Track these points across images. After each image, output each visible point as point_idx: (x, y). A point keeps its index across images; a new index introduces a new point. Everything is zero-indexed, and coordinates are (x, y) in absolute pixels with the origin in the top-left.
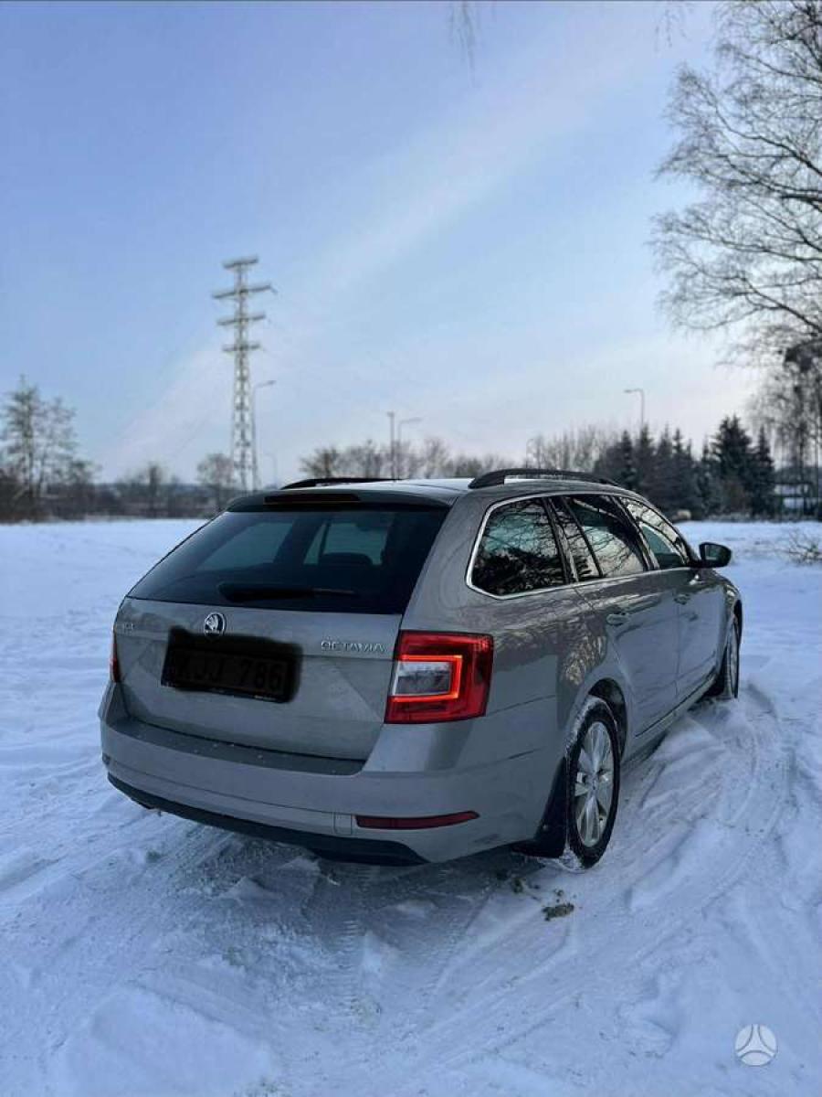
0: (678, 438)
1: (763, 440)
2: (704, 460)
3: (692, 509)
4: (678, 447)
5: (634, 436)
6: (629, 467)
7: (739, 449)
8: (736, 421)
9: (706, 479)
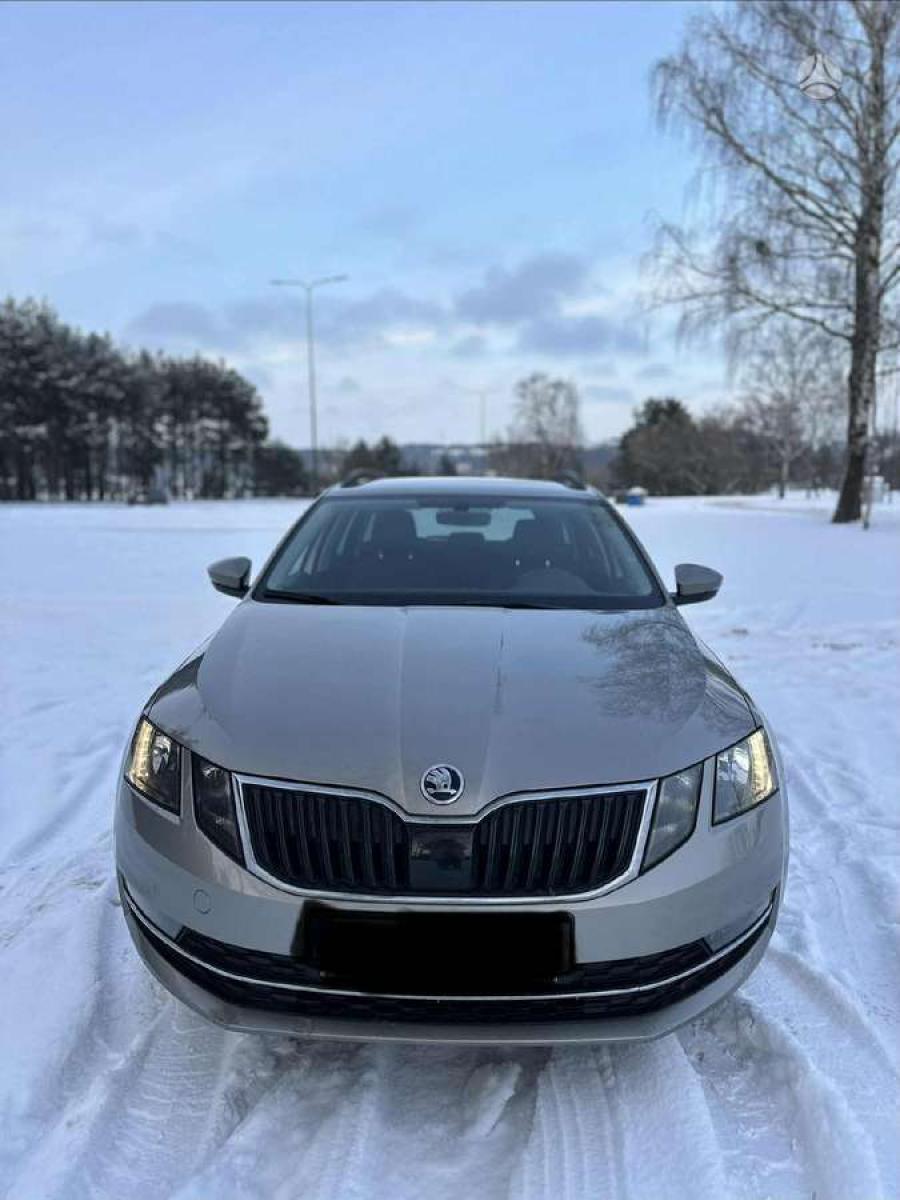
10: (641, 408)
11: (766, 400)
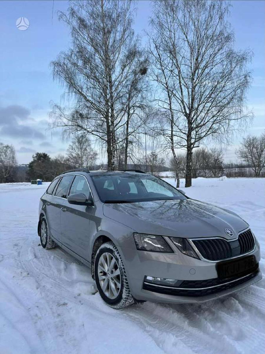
10: (35, 155)
11: (74, 155)
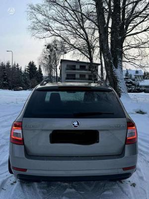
0: (17, 66)
1: (40, 69)
2: (25, 73)
3: (23, 87)
4: (18, 69)
5: (6, 64)
6: (5, 73)
7: (34, 71)
8: (33, 63)
9: (26, 78)
